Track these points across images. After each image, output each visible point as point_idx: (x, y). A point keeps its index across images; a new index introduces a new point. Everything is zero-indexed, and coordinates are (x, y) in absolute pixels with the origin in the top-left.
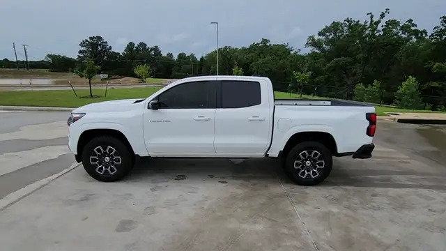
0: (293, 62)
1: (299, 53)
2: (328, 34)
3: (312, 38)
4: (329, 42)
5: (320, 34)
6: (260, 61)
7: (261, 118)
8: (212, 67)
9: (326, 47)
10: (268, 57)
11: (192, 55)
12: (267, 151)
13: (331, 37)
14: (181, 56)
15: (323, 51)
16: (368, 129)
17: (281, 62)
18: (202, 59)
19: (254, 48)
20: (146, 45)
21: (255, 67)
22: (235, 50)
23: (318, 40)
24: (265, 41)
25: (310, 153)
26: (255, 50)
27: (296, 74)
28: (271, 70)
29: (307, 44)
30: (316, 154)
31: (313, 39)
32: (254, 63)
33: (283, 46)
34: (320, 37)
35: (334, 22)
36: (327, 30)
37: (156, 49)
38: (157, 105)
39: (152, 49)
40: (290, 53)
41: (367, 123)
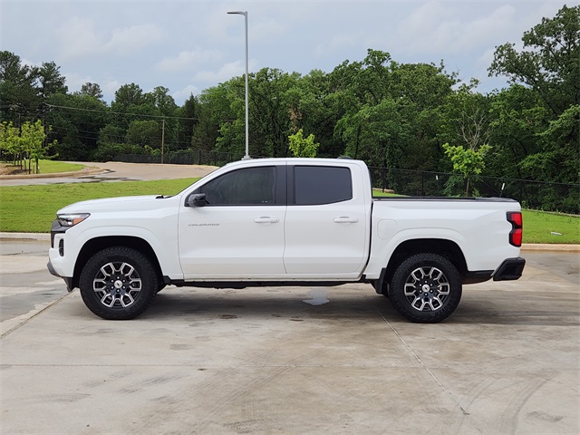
0: (457, 115)
1: (474, 91)
2: (551, 40)
3: (505, 50)
4: (553, 61)
5: (529, 39)
6: (365, 112)
7: (351, 219)
8: (223, 129)
9: (550, 76)
10: (387, 102)
11: (161, 92)
12: (363, 270)
13: (558, 47)
14: (128, 95)
15: (539, 84)
16: (510, 234)
17: (424, 113)
18: (191, 104)
19: (345, 75)
20: (16, 59)
21: (350, 130)
22: (290, 81)
23: (525, 55)
24: (376, 57)
25: (427, 271)
26: (349, 81)
27: (454, 152)
28: (394, 137)
29: (494, 66)
30: (436, 274)
31: (511, 54)
32: (345, 119)
33: (430, 70)
34: (531, 49)
35: (565, 8)
36: (547, 28)
37: (49, 72)
38: (206, 197)
39: (35, 73)
40: (448, 90)
41: (509, 227)
